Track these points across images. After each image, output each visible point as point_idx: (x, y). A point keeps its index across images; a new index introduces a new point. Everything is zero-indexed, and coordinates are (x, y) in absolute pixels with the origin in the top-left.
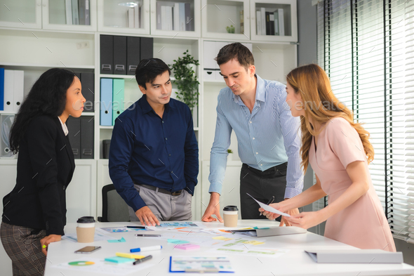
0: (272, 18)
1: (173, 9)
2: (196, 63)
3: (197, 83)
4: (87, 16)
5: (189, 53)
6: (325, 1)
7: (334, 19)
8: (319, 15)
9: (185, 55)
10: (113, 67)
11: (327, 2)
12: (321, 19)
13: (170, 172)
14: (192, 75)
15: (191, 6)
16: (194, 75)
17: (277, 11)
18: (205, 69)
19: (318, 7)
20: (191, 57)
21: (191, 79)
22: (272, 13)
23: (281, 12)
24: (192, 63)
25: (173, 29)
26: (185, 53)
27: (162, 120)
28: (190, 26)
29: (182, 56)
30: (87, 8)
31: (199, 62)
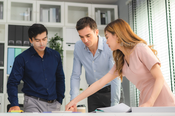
0: (104, 16)
1: (49, 12)
2: (62, 40)
3: (62, 51)
4: (1, 15)
5: (58, 35)
6: (133, 1)
7: (138, 9)
8: (130, 9)
9: (56, 36)
10: (15, 42)
11: (134, 1)
12: (131, 12)
13: (46, 89)
14: (59, 46)
15: (59, 11)
16: (60, 46)
17: (107, 12)
18: (67, 43)
19: (129, 5)
20: (59, 37)
21: (59, 49)
22: (104, 13)
23: (109, 13)
24: (59, 40)
25: (49, 21)
26: (55, 35)
27: (42, 59)
28: (58, 20)
29: (54, 37)
30: (2, 11)
31: (63, 39)
